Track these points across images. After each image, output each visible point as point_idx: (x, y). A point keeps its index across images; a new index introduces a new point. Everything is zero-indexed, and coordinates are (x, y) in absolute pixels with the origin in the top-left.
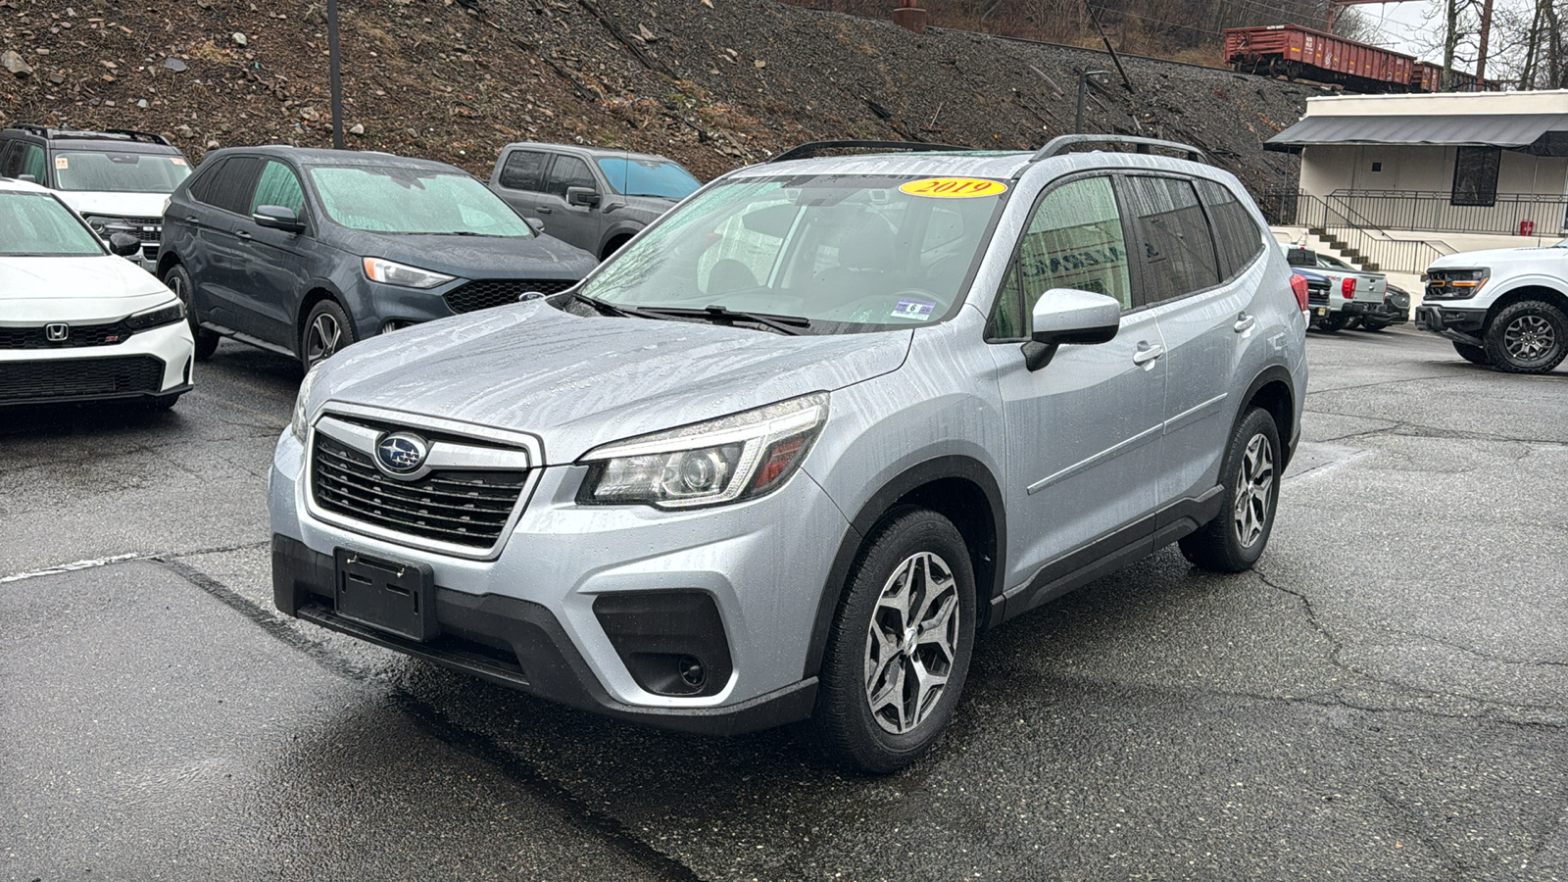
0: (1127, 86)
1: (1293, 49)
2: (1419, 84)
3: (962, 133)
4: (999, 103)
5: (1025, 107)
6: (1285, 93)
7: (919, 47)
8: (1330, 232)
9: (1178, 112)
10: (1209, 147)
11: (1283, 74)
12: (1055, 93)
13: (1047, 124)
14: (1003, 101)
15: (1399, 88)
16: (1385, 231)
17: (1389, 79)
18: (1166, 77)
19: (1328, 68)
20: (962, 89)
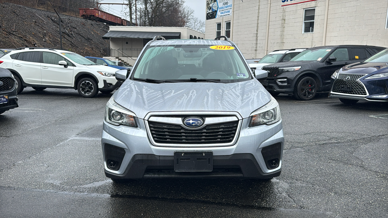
0: (62, 21)
1: (96, 14)
2: (123, 24)
3: (23, 32)
4: (31, 24)
5: (38, 26)
6: (97, 25)
7: (3, 7)
8: (120, 58)
9: (75, 28)
10: (85, 37)
11: (95, 20)
12: (44, 22)
13: (45, 30)
14: (32, 24)
15: (119, 25)
16: (132, 58)
17: (117, 22)
18: (70, 19)
19: (104, 19)
20: (19, 20)
